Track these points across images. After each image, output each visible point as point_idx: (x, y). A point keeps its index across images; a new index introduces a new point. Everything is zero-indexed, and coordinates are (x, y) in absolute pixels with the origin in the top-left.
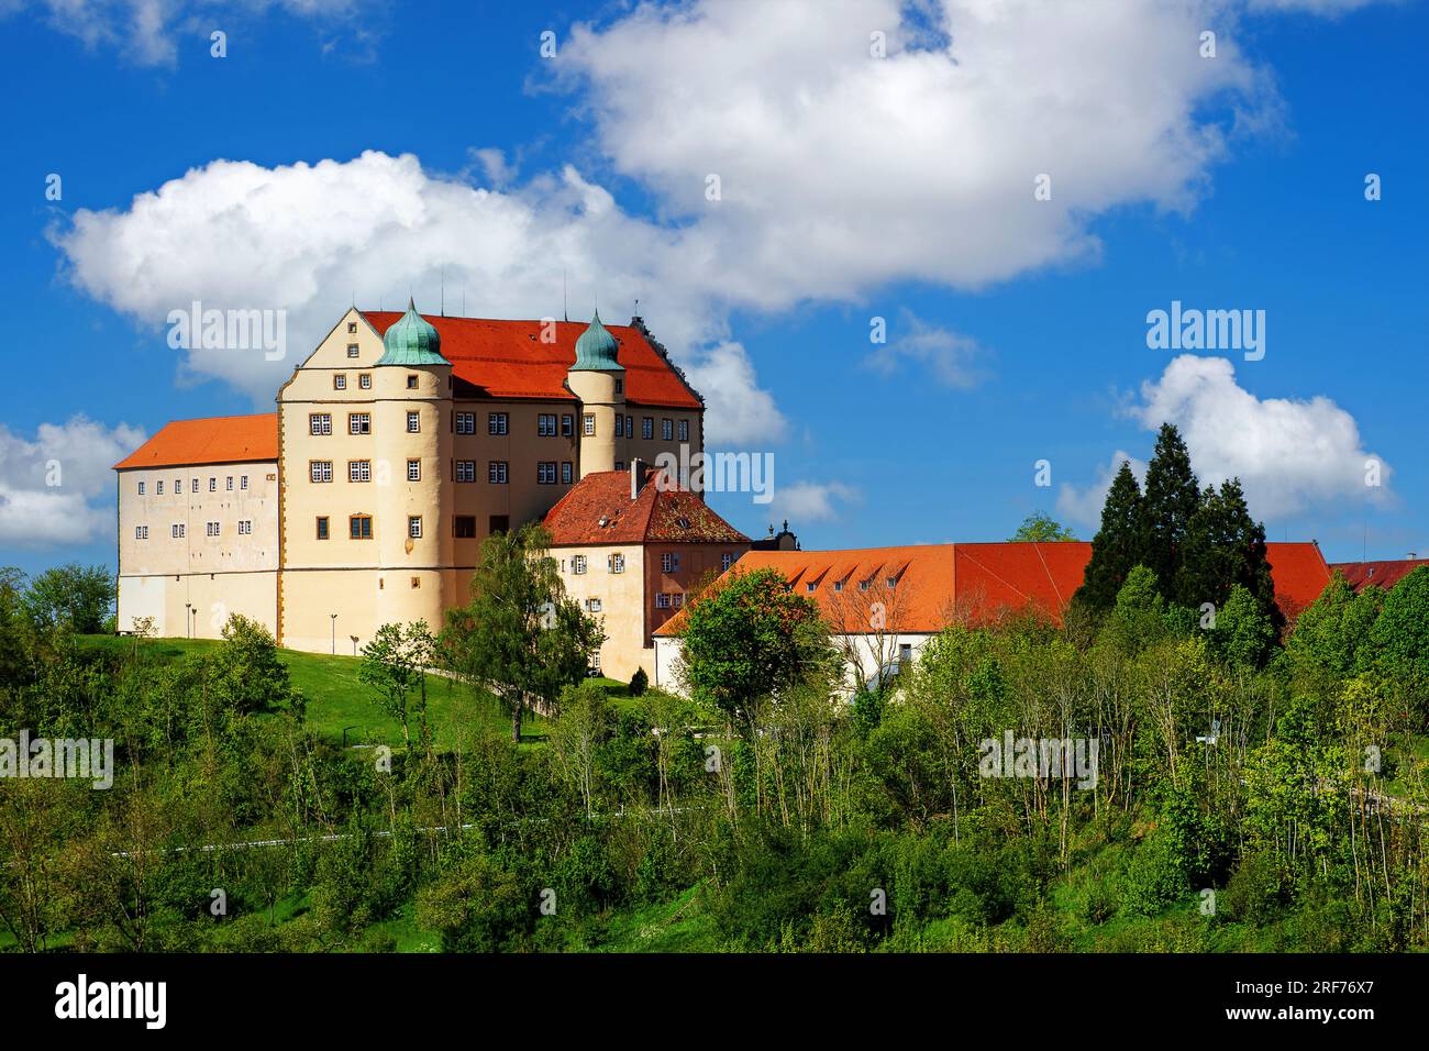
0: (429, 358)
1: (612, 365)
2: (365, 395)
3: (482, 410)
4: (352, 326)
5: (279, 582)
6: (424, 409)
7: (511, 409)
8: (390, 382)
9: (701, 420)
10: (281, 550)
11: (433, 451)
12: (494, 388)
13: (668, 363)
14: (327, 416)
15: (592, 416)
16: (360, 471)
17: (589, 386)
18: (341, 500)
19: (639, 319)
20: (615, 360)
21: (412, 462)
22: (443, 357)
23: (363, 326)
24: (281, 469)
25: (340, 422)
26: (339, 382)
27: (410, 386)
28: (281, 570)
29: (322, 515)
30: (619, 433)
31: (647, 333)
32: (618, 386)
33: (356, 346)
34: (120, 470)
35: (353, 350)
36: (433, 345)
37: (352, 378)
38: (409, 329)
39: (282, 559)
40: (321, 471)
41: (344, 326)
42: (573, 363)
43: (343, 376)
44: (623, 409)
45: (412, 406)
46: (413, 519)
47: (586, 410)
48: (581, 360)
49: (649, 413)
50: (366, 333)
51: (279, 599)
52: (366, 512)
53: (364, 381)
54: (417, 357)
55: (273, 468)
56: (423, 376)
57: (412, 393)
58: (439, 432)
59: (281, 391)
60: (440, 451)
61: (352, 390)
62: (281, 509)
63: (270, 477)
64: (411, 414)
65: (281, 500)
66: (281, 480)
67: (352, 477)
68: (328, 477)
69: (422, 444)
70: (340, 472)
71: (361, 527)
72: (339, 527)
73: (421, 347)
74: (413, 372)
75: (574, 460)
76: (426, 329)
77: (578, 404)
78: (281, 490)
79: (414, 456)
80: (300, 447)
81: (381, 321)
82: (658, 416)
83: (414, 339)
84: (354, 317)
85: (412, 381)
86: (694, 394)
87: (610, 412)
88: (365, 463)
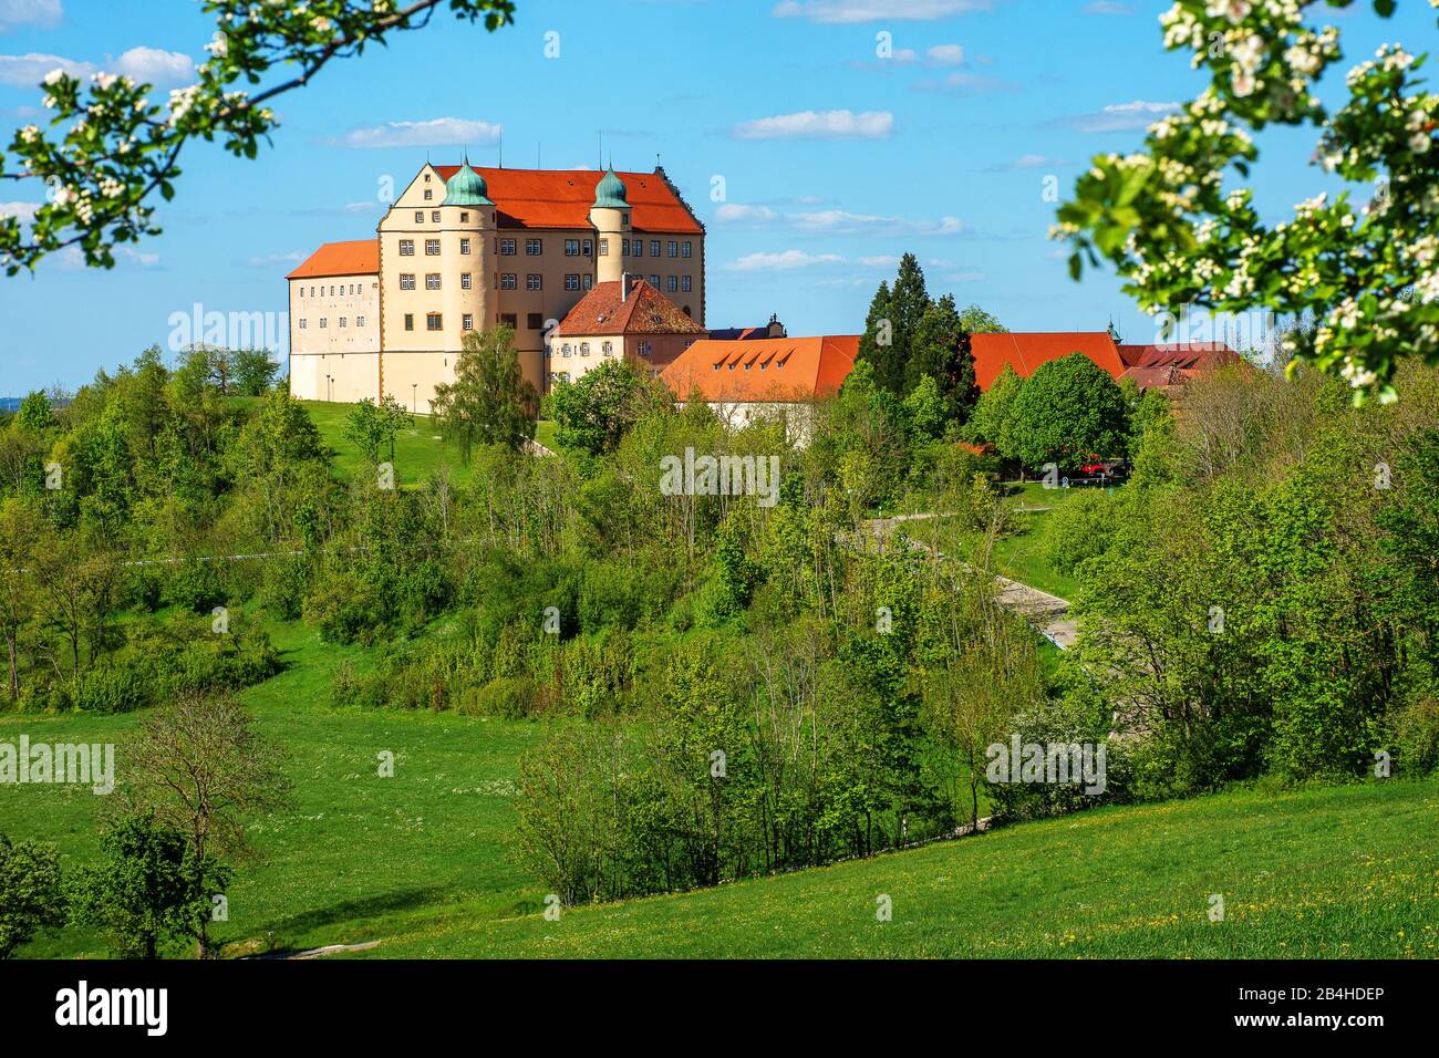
0: (476, 200)
1: (620, 203)
2: (436, 227)
3: (521, 238)
4: (427, 177)
5: (381, 361)
6: (473, 237)
7: (545, 237)
8: (450, 217)
9: (702, 242)
10: (382, 338)
11: (480, 267)
12: (530, 221)
13: (681, 200)
14: (411, 242)
15: (605, 241)
16: (433, 281)
17: (604, 219)
18: (421, 302)
19: (660, 168)
20: (624, 200)
21: (465, 276)
22: (488, 199)
23: (434, 176)
24: (381, 280)
25: (420, 247)
26: (419, 217)
27: (462, 220)
28: (382, 352)
29: (409, 313)
30: (625, 252)
31: (666, 178)
32: (625, 218)
33: (430, 191)
34: (289, 279)
35: (428, 194)
36: (481, 190)
37: (428, 214)
38: (464, 178)
39: (382, 345)
40: (407, 282)
41: (422, 177)
42: (594, 202)
43: (421, 213)
44: (630, 236)
45: (464, 235)
46: (466, 316)
47: (602, 236)
48: (600, 200)
49: (657, 238)
50: (436, 182)
51: (381, 373)
52: (438, 310)
53: (436, 217)
54: (466, 199)
55: (375, 279)
56: (472, 213)
57: (465, 226)
58: (485, 255)
59: (380, 224)
60: (486, 267)
61: (428, 224)
62: (381, 309)
63: (374, 285)
64: (464, 241)
65: (381, 302)
66: (381, 288)
67: (429, 286)
68: (412, 286)
69: (472, 263)
70: (420, 282)
71: (435, 322)
72: (420, 322)
73: (470, 192)
74: (465, 210)
75: (593, 273)
76: (475, 178)
77: (596, 232)
78: (381, 295)
79: (466, 271)
80: (393, 264)
81: (446, 172)
82: (664, 239)
83: (465, 186)
84: (428, 170)
85: (464, 217)
86: (698, 223)
87: (619, 238)
88: (437, 276)
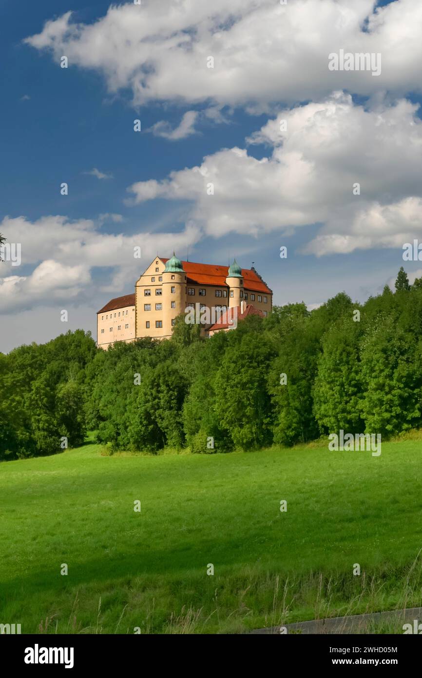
0: (178, 270)
1: (239, 275)
2: (160, 283)
3: (197, 288)
4: (157, 262)
6: (176, 285)
7: (208, 289)
8: (166, 278)
9: (272, 297)
10: (136, 332)
11: (179, 299)
12: (200, 281)
13: (262, 281)
14: (149, 290)
15: (232, 291)
16: (159, 306)
17: (232, 282)
18: (153, 316)
19: (254, 268)
20: (240, 274)
21: (172, 302)
22: (183, 270)
23: (160, 262)
24: (136, 307)
25: (153, 293)
26: (153, 279)
27: (172, 279)
28: (136, 338)
29: (148, 321)
31: (256, 272)
32: (241, 282)
33: (158, 268)
34: (97, 313)
35: (157, 269)
36: (179, 266)
37: (157, 278)
38: (173, 262)
39: (136, 335)
40: (147, 307)
41: (155, 262)
42: (228, 275)
44: (243, 290)
45: (173, 285)
46: (173, 320)
47: (231, 289)
48: (230, 274)
49: (254, 293)
50: (161, 264)
52: (160, 319)
53: (160, 279)
54: (174, 270)
55: (134, 307)
56: (176, 275)
57: (173, 281)
58: (181, 293)
59: (136, 283)
60: (182, 298)
61: (157, 282)
62: (136, 320)
63: (133, 310)
64: (172, 287)
65: (136, 317)
66: (136, 310)
67: (157, 309)
68: (149, 309)
69: (176, 297)
70: (153, 307)
71: (159, 324)
72: (153, 324)
73: (176, 267)
74: (173, 274)
75: (227, 305)
76: (178, 261)
77: (228, 287)
78: (136, 313)
79: (173, 300)
80: (141, 299)
81: (164, 261)
82: (257, 294)
83: (174, 264)
84: (157, 260)
85: (173, 277)
86: (270, 290)
87: (238, 290)
88: (160, 304)
